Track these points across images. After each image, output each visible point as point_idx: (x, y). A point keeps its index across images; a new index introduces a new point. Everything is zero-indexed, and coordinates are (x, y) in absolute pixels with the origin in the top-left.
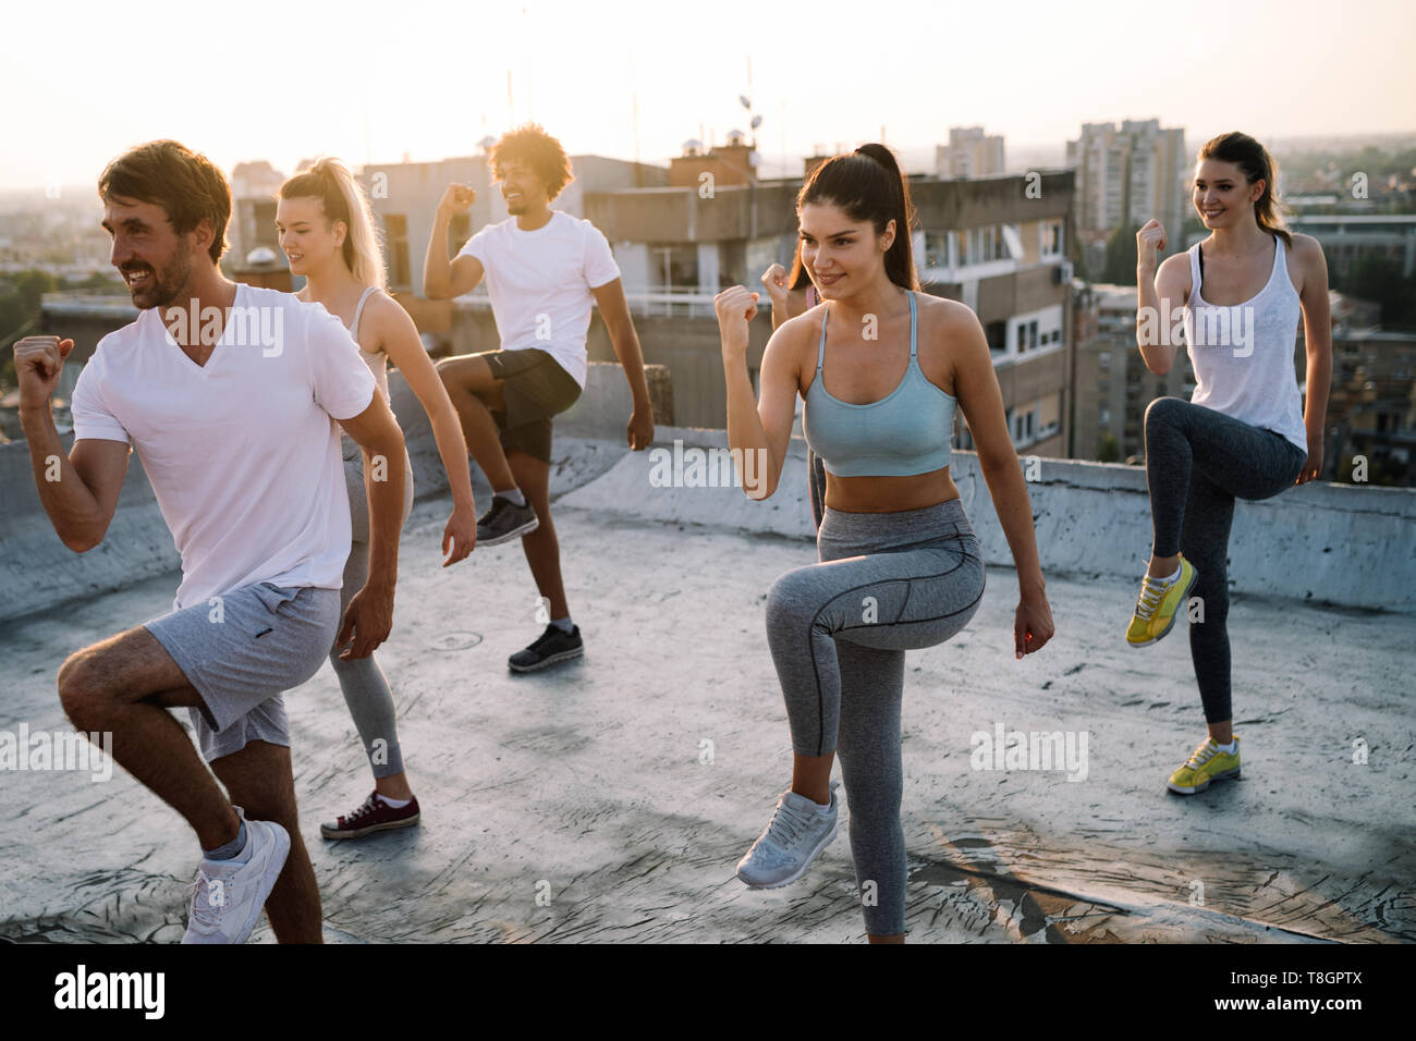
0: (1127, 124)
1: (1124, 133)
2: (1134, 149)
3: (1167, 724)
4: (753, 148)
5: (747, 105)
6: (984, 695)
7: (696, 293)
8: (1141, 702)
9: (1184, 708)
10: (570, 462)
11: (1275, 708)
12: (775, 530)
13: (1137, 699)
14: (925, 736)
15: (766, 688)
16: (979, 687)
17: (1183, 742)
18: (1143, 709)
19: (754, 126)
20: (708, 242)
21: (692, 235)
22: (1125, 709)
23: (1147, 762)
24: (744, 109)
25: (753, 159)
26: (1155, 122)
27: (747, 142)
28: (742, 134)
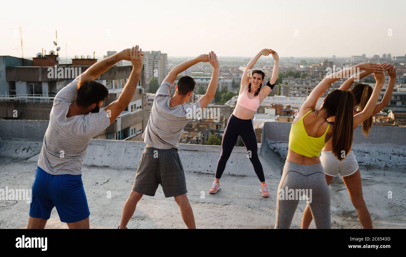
0: (153, 52)
1: (152, 54)
2: (155, 59)
3: (207, 207)
4: (57, 56)
5: (56, 44)
6: (161, 204)
7: (42, 96)
8: (199, 202)
9: (209, 203)
10: (30, 148)
11: (229, 201)
12: (95, 164)
13: (198, 202)
14: (150, 216)
15: (105, 208)
16: (160, 202)
17: (211, 211)
18: (200, 204)
19: (58, 50)
20: (45, 82)
21: (40, 80)
22: (196, 205)
23: (204, 217)
24: (55, 46)
25: (57, 59)
26: (160, 52)
27: (56, 54)
28: (54, 52)
